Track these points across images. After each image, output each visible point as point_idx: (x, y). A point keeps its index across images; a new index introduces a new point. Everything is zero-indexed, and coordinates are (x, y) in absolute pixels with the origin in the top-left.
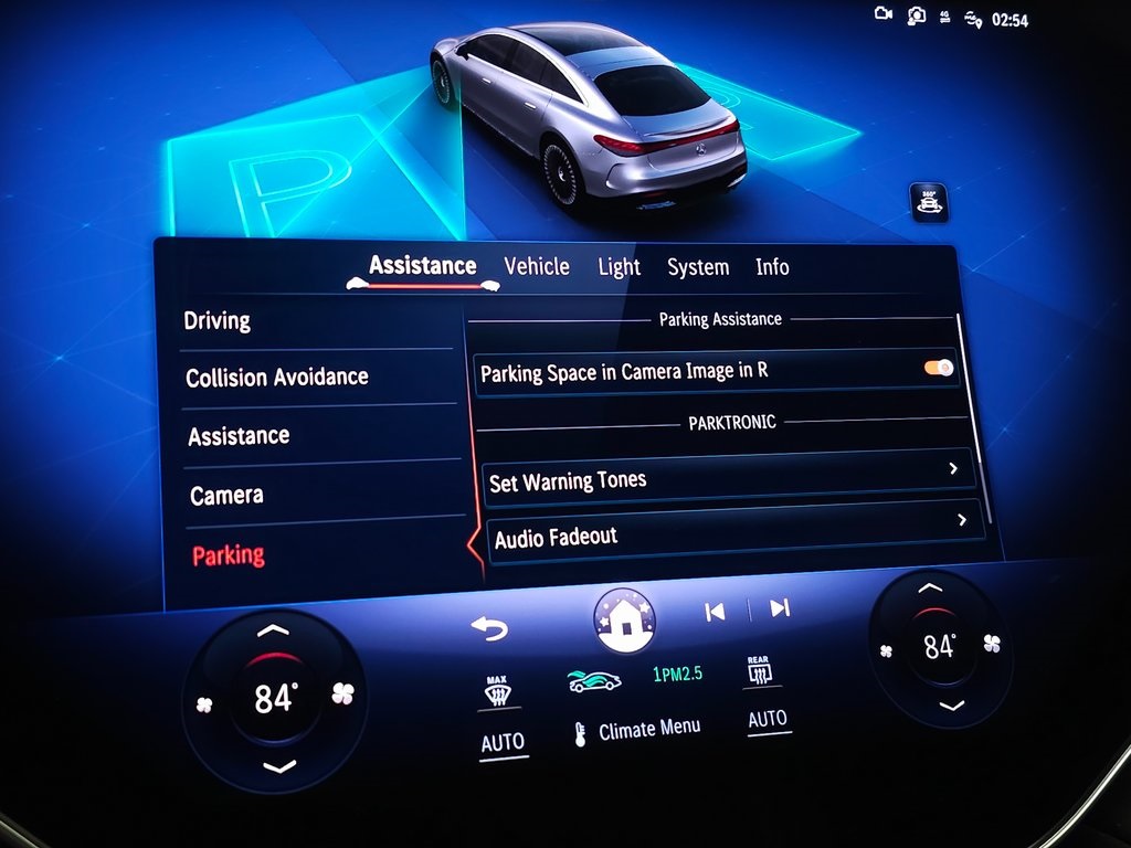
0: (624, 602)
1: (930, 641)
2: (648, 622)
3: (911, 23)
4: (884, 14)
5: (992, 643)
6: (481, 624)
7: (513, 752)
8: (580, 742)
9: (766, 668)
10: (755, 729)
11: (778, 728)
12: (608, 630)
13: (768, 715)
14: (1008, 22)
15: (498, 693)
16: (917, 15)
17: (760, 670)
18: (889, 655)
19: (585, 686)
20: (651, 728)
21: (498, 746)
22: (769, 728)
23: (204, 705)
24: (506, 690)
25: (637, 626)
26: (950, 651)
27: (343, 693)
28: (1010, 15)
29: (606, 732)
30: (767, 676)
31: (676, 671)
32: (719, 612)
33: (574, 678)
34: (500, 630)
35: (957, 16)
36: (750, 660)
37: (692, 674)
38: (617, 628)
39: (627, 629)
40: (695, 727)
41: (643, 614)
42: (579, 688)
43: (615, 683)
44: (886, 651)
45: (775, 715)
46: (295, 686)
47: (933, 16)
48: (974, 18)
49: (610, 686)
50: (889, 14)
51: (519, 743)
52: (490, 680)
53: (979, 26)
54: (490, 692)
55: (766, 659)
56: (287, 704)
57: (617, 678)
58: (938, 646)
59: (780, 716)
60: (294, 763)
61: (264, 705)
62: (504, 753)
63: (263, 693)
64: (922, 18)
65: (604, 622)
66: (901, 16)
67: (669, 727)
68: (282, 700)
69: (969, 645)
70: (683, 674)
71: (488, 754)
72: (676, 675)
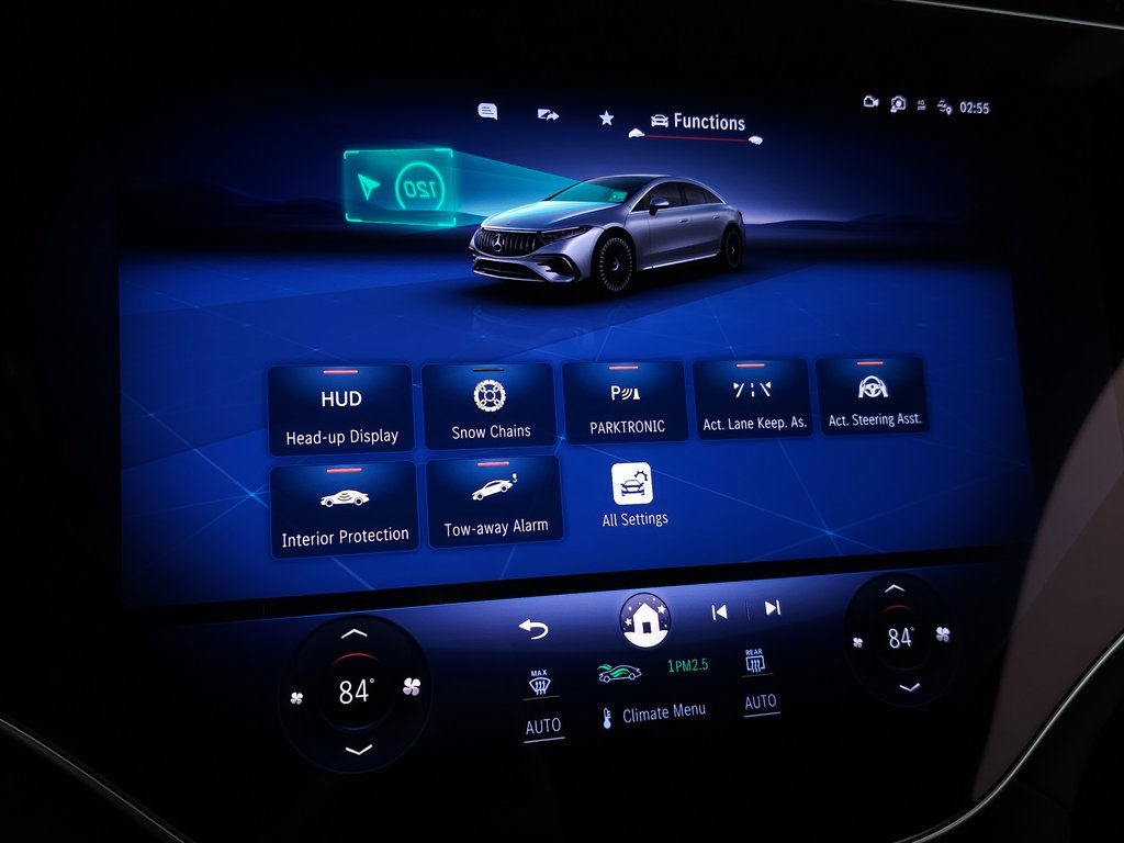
0: (644, 605)
1: (893, 634)
2: (664, 622)
3: (893, 110)
4: (871, 102)
5: (943, 633)
6: (527, 626)
7: (552, 734)
8: (607, 724)
9: (760, 659)
10: (751, 711)
11: (770, 709)
12: (631, 629)
13: (761, 699)
14: (973, 109)
15: (540, 685)
16: (899, 103)
17: (755, 661)
18: (860, 646)
19: (611, 677)
20: (666, 712)
21: (539, 730)
22: (762, 710)
23: (297, 697)
24: (546, 682)
25: (655, 625)
26: (909, 642)
27: (412, 685)
28: (975, 103)
29: (629, 716)
30: (761, 666)
31: (686, 663)
32: (723, 612)
33: (603, 670)
34: (542, 630)
35: (932, 105)
36: (747, 652)
37: (700, 665)
38: (639, 627)
39: (647, 628)
40: (702, 711)
41: (660, 615)
42: (607, 679)
43: (638, 674)
44: (858, 642)
45: (766, 698)
46: (372, 681)
47: (912, 104)
48: (945, 106)
49: (632, 677)
50: (876, 103)
51: (556, 728)
52: (533, 673)
53: (949, 113)
54: (534, 683)
55: (760, 651)
56: (365, 696)
57: (638, 670)
58: (900, 638)
59: (770, 699)
60: (371, 746)
61: (346, 697)
62: (544, 735)
63: (346, 687)
64: (902, 106)
65: (628, 622)
66: (886, 105)
67: (681, 711)
68: (361, 693)
69: (924, 636)
70: (693, 665)
71: (531, 736)
72: (686, 666)
